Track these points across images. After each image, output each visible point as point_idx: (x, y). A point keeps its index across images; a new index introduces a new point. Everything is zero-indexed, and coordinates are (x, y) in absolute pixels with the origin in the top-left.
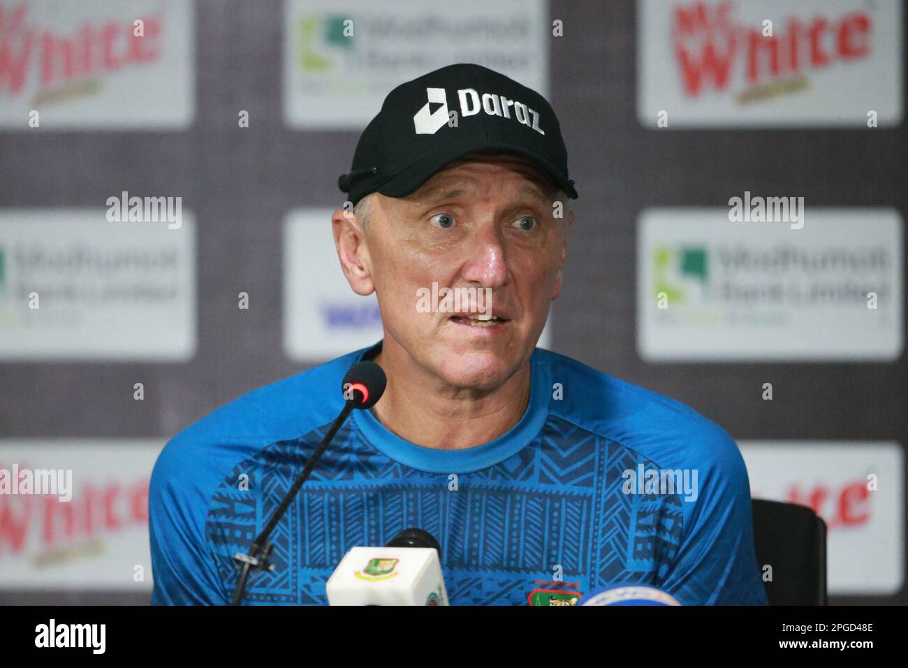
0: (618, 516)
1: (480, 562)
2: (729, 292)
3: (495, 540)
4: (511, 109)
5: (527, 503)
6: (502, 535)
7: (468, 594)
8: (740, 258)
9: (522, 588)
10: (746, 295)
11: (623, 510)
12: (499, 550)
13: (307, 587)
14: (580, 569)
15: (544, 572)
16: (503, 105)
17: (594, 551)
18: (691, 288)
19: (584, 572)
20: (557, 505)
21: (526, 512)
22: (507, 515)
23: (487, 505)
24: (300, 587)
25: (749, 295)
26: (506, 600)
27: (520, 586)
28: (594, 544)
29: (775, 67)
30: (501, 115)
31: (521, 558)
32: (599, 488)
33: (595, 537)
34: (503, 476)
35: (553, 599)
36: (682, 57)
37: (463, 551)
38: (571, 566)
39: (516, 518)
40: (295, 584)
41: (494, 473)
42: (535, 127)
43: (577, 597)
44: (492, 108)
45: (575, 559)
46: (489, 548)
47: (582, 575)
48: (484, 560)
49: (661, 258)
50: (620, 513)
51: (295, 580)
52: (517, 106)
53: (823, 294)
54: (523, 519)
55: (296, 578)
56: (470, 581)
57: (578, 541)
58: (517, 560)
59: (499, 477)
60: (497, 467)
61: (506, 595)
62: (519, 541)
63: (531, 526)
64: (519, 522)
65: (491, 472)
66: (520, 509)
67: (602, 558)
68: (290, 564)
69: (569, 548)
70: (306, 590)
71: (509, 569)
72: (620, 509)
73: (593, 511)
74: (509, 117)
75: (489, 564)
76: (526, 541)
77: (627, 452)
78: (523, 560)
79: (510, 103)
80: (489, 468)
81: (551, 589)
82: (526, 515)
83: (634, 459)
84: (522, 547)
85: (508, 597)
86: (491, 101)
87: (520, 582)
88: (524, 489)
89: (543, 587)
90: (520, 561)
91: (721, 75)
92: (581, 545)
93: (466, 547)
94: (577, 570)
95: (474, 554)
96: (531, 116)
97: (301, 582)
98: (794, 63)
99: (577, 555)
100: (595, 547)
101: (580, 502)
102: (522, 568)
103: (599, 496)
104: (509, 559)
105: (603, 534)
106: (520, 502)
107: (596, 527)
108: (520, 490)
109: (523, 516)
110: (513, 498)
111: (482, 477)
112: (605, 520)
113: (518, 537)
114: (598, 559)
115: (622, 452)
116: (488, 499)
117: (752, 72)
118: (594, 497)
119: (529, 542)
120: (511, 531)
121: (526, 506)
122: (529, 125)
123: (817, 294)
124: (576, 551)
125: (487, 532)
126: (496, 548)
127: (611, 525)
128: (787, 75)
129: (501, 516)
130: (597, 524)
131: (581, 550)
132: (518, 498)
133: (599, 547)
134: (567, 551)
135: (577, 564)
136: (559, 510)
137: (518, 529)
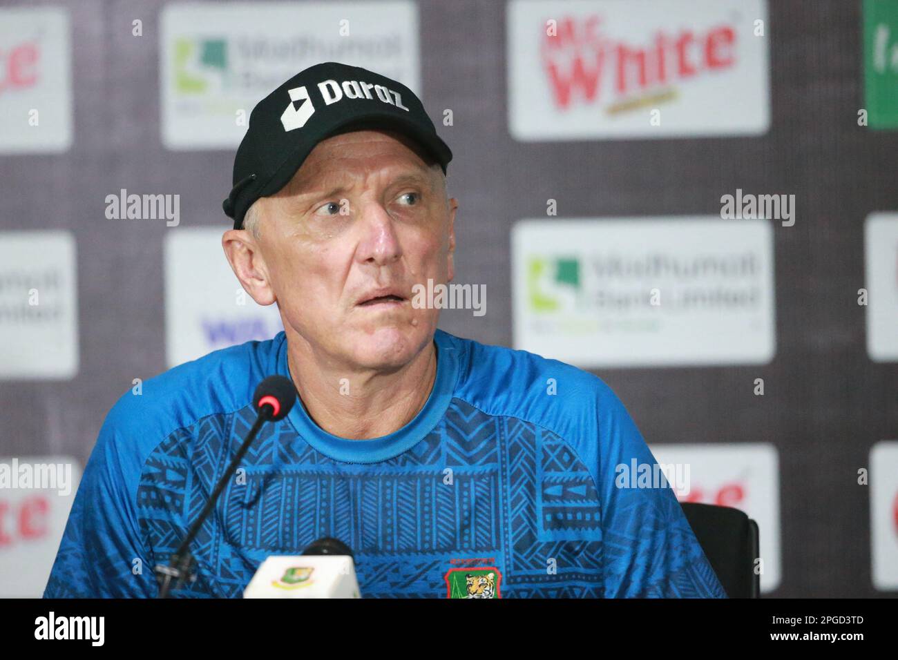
0: (525, 489)
1: (396, 547)
2: (603, 300)
3: (409, 525)
4: (372, 91)
5: (437, 485)
6: (415, 518)
7: (385, 579)
8: (614, 267)
9: (437, 569)
10: (620, 302)
11: (529, 482)
12: (412, 533)
13: (227, 561)
14: (494, 546)
15: (458, 551)
16: (363, 89)
17: (506, 525)
18: (565, 295)
19: (498, 547)
20: (466, 485)
21: (436, 494)
22: (418, 499)
23: (398, 491)
24: (220, 561)
25: (623, 302)
26: (423, 582)
27: (436, 567)
28: (505, 518)
29: (643, 80)
30: (363, 98)
31: (434, 540)
32: (503, 463)
33: (505, 511)
34: (413, 462)
35: (469, 577)
36: (552, 70)
37: (377, 537)
38: (485, 543)
39: (427, 501)
40: (216, 557)
41: (403, 459)
42: (399, 104)
43: (493, 571)
44: (354, 93)
45: (488, 535)
46: (403, 533)
47: (497, 550)
48: (399, 544)
49: (536, 267)
50: (526, 485)
51: (216, 554)
52: (378, 89)
53: (695, 299)
54: (434, 501)
55: (217, 551)
56: (386, 566)
57: (490, 518)
58: (430, 542)
59: (408, 463)
60: (405, 455)
61: (423, 577)
62: (431, 524)
63: (442, 508)
64: (430, 505)
65: (400, 460)
66: (430, 493)
67: (514, 531)
68: (214, 538)
69: (481, 525)
70: (225, 565)
71: (423, 552)
72: (525, 482)
73: (500, 486)
74: (371, 98)
75: (404, 548)
76: (438, 522)
77: (525, 425)
78: (437, 541)
79: (371, 86)
80: (399, 456)
81: (466, 567)
82: (437, 497)
83: (533, 431)
84: (434, 529)
85: (425, 579)
86: (351, 87)
87: (435, 563)
88: (433, 472)
89: (459, 565)
90: (434, 543)
91: (590, 87)
92: (493, 520)
93: (380, 533)
94: (491, 545)
95: (389, 539)
96: (393, 97)
97: (221, 556)
98: (662, 75)
99: (489, 531)
100: (506, 521)
101: (487, 478)
102: (437, 550)
103: (504, 470)
104: (423, 542)
105: (513, 507)
106: (430, 485)
107: (505, 501)
108: (429, 473)
109: (434, 499)
110: (422, 482)
111: (391, 465)
112: (513, 493)
113: (431, 520)
114: (510, 532)
115: (521, 425)
116: (399, 485)
117: (621, 85)
118: (500, 472)
119: (442, 524)
120: (423, 513)
121: (436, 489)
122: (392, 103)
123: (690, 299)
124: (488, 527)
125: (399, 517)
126: (409, 531)
127: (519, 498)
128: (654, 87)
129: (412, 500)
130: (505, 498)
131: (493, 525)
132: (427, 481)
133: (510, 521)
134: (479, 528)
135: (490, 539)
136: (468, 489)
137: (430, 512)
